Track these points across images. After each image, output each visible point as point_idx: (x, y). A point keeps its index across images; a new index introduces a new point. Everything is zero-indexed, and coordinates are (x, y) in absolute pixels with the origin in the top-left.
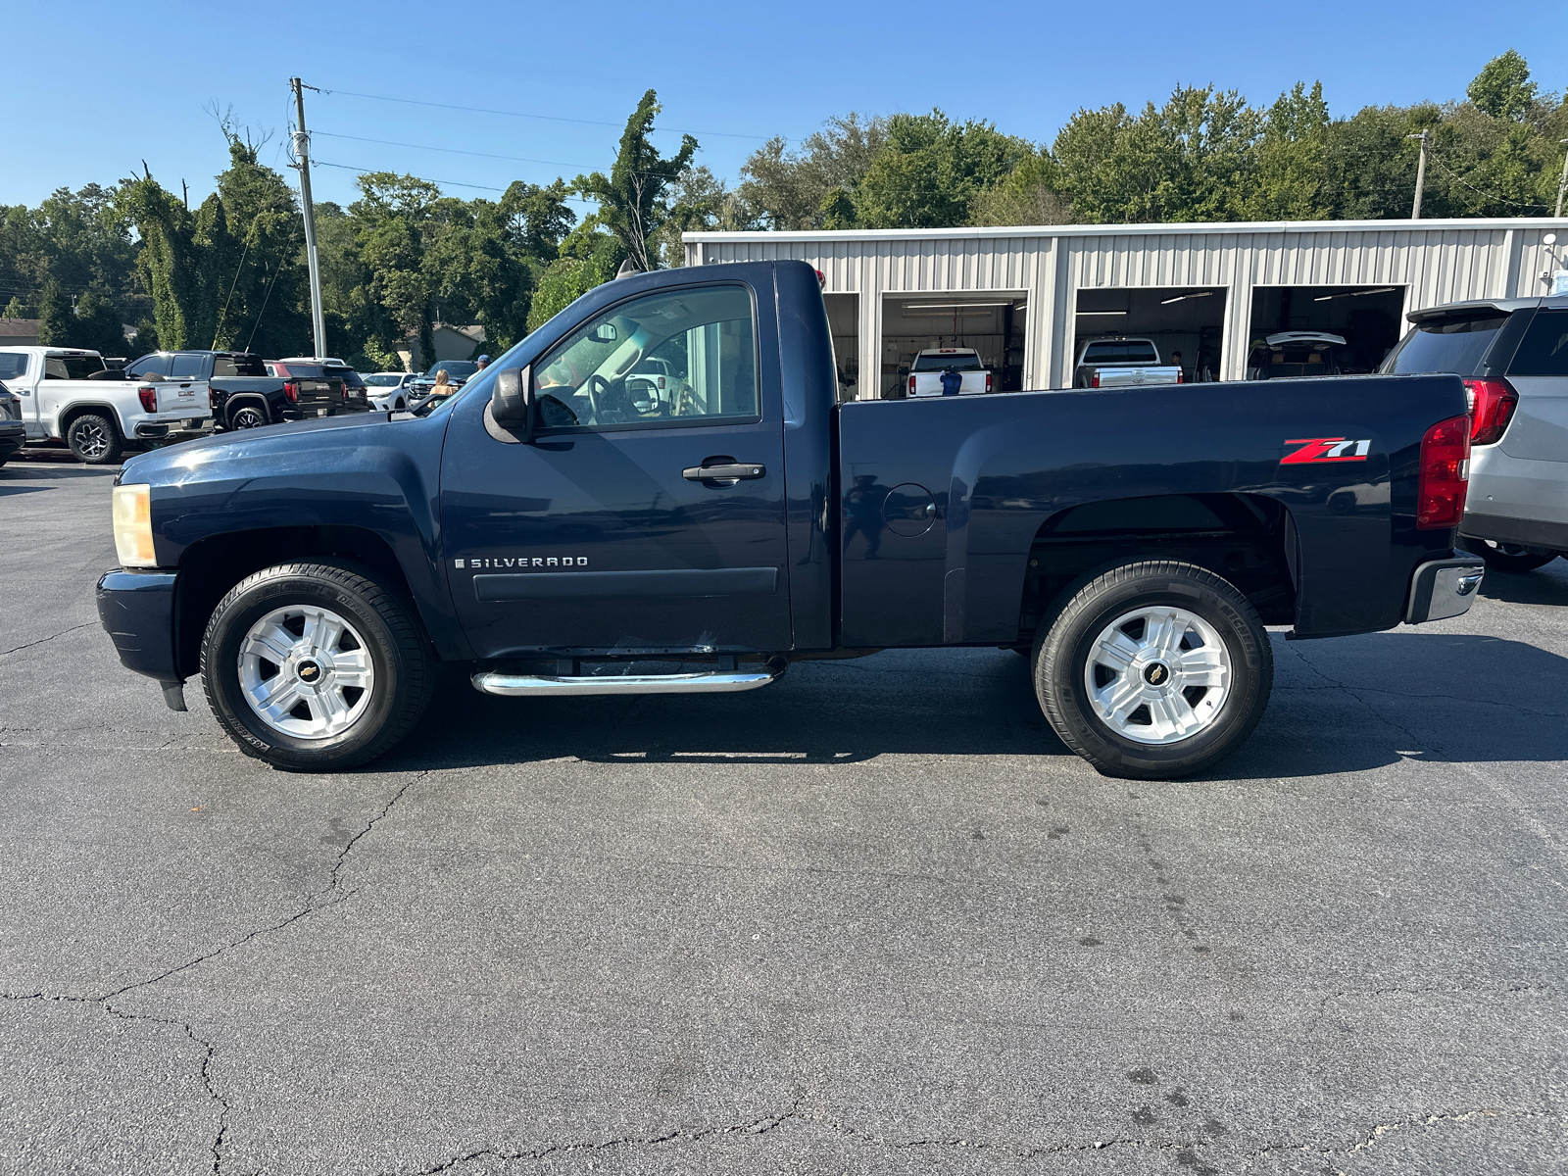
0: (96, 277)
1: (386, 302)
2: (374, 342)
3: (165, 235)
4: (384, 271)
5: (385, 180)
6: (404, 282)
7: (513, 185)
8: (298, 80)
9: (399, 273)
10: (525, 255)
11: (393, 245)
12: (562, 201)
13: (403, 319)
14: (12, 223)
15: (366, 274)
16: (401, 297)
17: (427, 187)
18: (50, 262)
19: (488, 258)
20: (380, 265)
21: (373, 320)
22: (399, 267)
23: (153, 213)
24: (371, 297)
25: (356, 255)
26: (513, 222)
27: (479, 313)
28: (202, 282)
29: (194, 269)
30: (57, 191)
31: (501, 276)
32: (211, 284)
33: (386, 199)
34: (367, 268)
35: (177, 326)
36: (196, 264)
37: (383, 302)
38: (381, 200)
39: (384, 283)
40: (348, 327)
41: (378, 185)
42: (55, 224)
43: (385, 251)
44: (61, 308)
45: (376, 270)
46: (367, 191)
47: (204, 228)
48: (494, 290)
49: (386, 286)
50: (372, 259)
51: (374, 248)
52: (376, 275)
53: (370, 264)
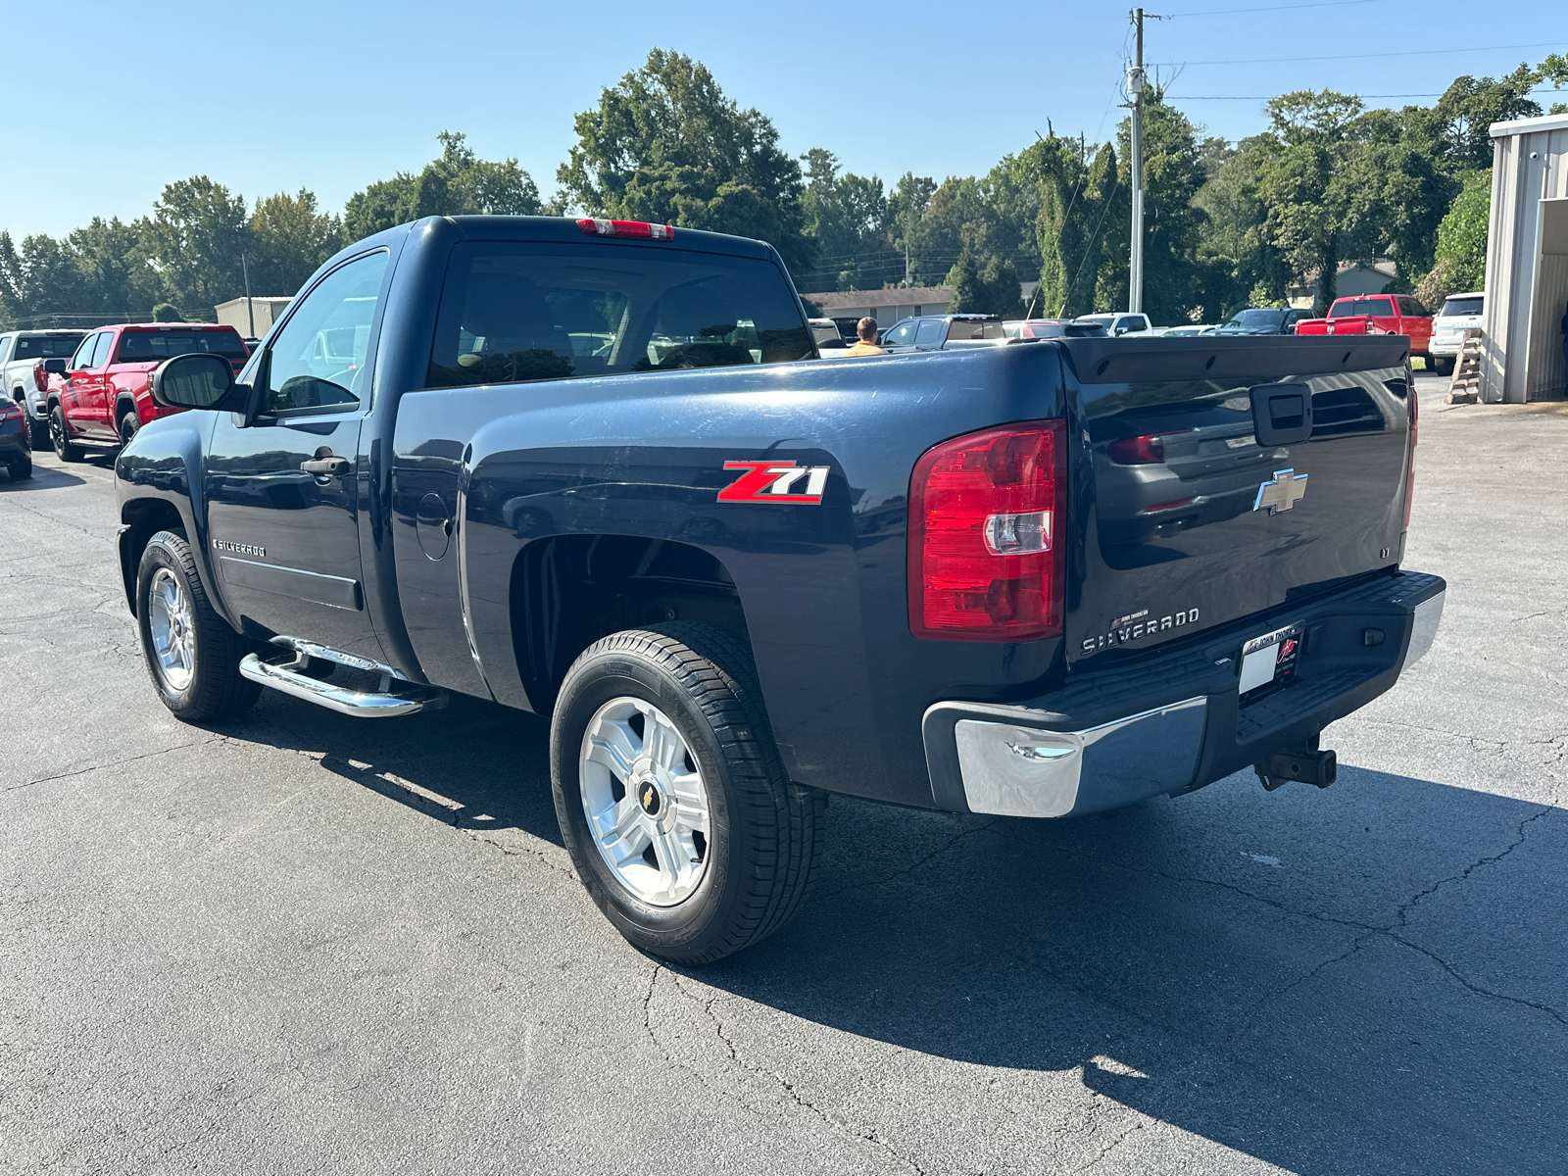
0: (1024, 239)
1: (1281, 242)
2: (1262, 288)
3: (1058, 191)
4: (1280, 207)
5: (1296, 101)
6: (1303, 217)
7: (1455, 83)
8: (1140, 11)
9: (1297, 207)
10: (1463, 168)
11: (1294, 175)
12: (1524, 93)
13: (1296, 260)
14: (962, 195)
15: (1260, 211)
16: (1296, 235)
17: (1347, 101)
18: (988, 228)
19: (1408, 178)
20: (1277, 199)
21: (1263, 263)
22: (1298, 201)
23: (1047, 171)
24: (1263, 238)
25: (1253, 191)
26: (1452, 129)
27: (1391, 246)
28: (1088, 236)
29: (1082, 224)
30: (1005, 158)
31: (1423, 198)
32: (1098, 240)
33: (1299, 123)
34: (1262, 204)
35: (1060, 284)
36: (1085, 219)
37: (1274, 243)
38: (1290, 125)
39: (1278, 220)
40: (1235, 273)
41: (1289, 108)
42: (997, 192)
43: (1284, 183)
44: (970, 274)
45: (1271, 206)
46: (1276, 116)
47: (1095, 180)
48: (1412, 216)
49: (1281, 224)
50: (1268, 194)
51: (1272, 182)
52: (1271, 212)
53: (1266, 199)
